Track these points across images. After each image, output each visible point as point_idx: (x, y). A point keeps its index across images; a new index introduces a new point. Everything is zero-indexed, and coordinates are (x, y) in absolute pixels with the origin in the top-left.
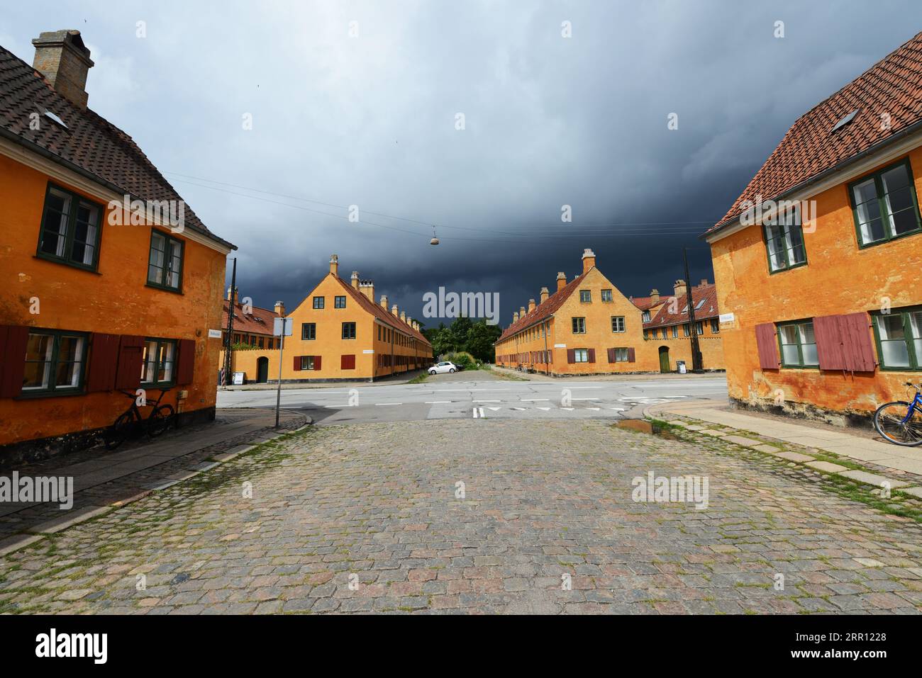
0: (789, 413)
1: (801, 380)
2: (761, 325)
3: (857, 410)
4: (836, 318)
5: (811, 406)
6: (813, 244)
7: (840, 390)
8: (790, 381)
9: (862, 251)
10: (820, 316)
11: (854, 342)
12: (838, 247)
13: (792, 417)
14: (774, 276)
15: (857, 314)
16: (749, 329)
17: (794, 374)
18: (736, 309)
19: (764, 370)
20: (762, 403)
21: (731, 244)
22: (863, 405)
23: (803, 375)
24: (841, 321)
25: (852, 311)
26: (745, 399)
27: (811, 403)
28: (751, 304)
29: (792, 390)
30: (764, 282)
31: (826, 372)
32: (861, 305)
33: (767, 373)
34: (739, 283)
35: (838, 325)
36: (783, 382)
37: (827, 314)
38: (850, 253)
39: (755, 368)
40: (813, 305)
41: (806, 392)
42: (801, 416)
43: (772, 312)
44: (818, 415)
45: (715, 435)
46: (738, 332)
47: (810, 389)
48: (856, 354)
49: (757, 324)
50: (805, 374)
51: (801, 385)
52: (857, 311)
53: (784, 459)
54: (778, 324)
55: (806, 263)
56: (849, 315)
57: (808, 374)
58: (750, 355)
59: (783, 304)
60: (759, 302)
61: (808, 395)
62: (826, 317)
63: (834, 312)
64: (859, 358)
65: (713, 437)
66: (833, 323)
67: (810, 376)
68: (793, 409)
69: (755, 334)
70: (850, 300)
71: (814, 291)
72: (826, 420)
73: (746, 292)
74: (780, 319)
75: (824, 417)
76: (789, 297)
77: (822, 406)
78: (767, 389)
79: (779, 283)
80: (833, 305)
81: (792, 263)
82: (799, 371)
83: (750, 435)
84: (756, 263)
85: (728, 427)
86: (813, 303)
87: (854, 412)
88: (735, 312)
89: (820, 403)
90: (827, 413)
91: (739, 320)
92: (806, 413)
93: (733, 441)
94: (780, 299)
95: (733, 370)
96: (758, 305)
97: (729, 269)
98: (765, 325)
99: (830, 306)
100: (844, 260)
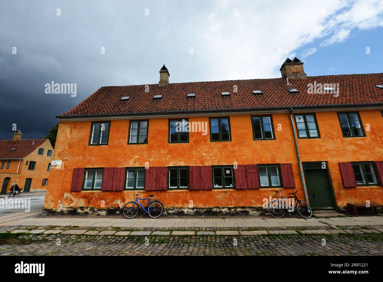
0: (80, 213)
1: (91, 196)
2: (77, 169)
3: (112, 207)
4: (114, 169)
5: (92, 208)
6: (112, 138)
7: (107, 199)
8: (85, 197)
9: (129, 145)
10: (107, 167)
11: (118, 179)
12: (121, 141)
13: (81, 215)
14: (91, 147)
15: (122, 168)
16: (69, 170)
17: (88, 193)
18: (65, 158)
19: (72, 191)
20: (65, 209)
21: (73, 126)
22: (114, 205)
23: (92, 193)
24: (116, 170)
25: (120, 167)
26: (54, 209)
27: (92, 206)
28: (75, 157)
29: (84, 201)
30: (85, 148)
31: (103, 191)
32: (124, 165)
33: (73, 193)
34: (71, 146)
35: (114, 171)
36: (80, 198)
37: (110, 167)
38: (125, 145)
39: (66, 191)
40: (105, 162)
41: (91, 201)
42: (86, 214)
43: (85, 163)
44: (95, 212)
45: (58, 233)
46: (62, 171)
47: (94, 200)
48: (117, 184)
49: (75, 168)
50: (93, 193)
51: (90, 198)
52: (122, 167)
53: (105, 235)
54: (85, 168)
55: (107, 144)
56: (119, 168)
57: (95, 192)
58: (66, 184)
59: (92, 160)
60: (80, 157)
61: (92, 203)
62: (110, 168)
63: (113, 166)
64: (118, 185)
65: (56, 234)
66: (112, 171)
67: (95, 194)
68: (83, 211)
69: (72, 173)
70: (120, 162)
71: (107, 157)
72: (97, 214)
73: (74, 151)
74: (88, 166)
75: (97, 213)
76: (95, 157)
77: (97, 207)
78: (70, 202)
79: (93, 150)
80: (113, 163)
81: (100, 143)
82: (91, 191)
83: (74, 228)
84: (84, 138)
85: (57, 226)
86: (106, 161)
87: (111, 208)
88: (63, 160)
89: (97, 206)
90: (99, 210)
91: (65, 165)
92: (89, 212)
93: (72, 234)
94: (91, 157)
95: (51, 192)
96: (78, 158)
97: (67, 138)
98: (80, 168)
99: (112, 163)
100: (122, 147)
